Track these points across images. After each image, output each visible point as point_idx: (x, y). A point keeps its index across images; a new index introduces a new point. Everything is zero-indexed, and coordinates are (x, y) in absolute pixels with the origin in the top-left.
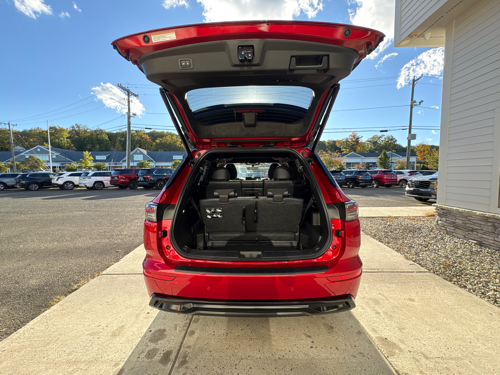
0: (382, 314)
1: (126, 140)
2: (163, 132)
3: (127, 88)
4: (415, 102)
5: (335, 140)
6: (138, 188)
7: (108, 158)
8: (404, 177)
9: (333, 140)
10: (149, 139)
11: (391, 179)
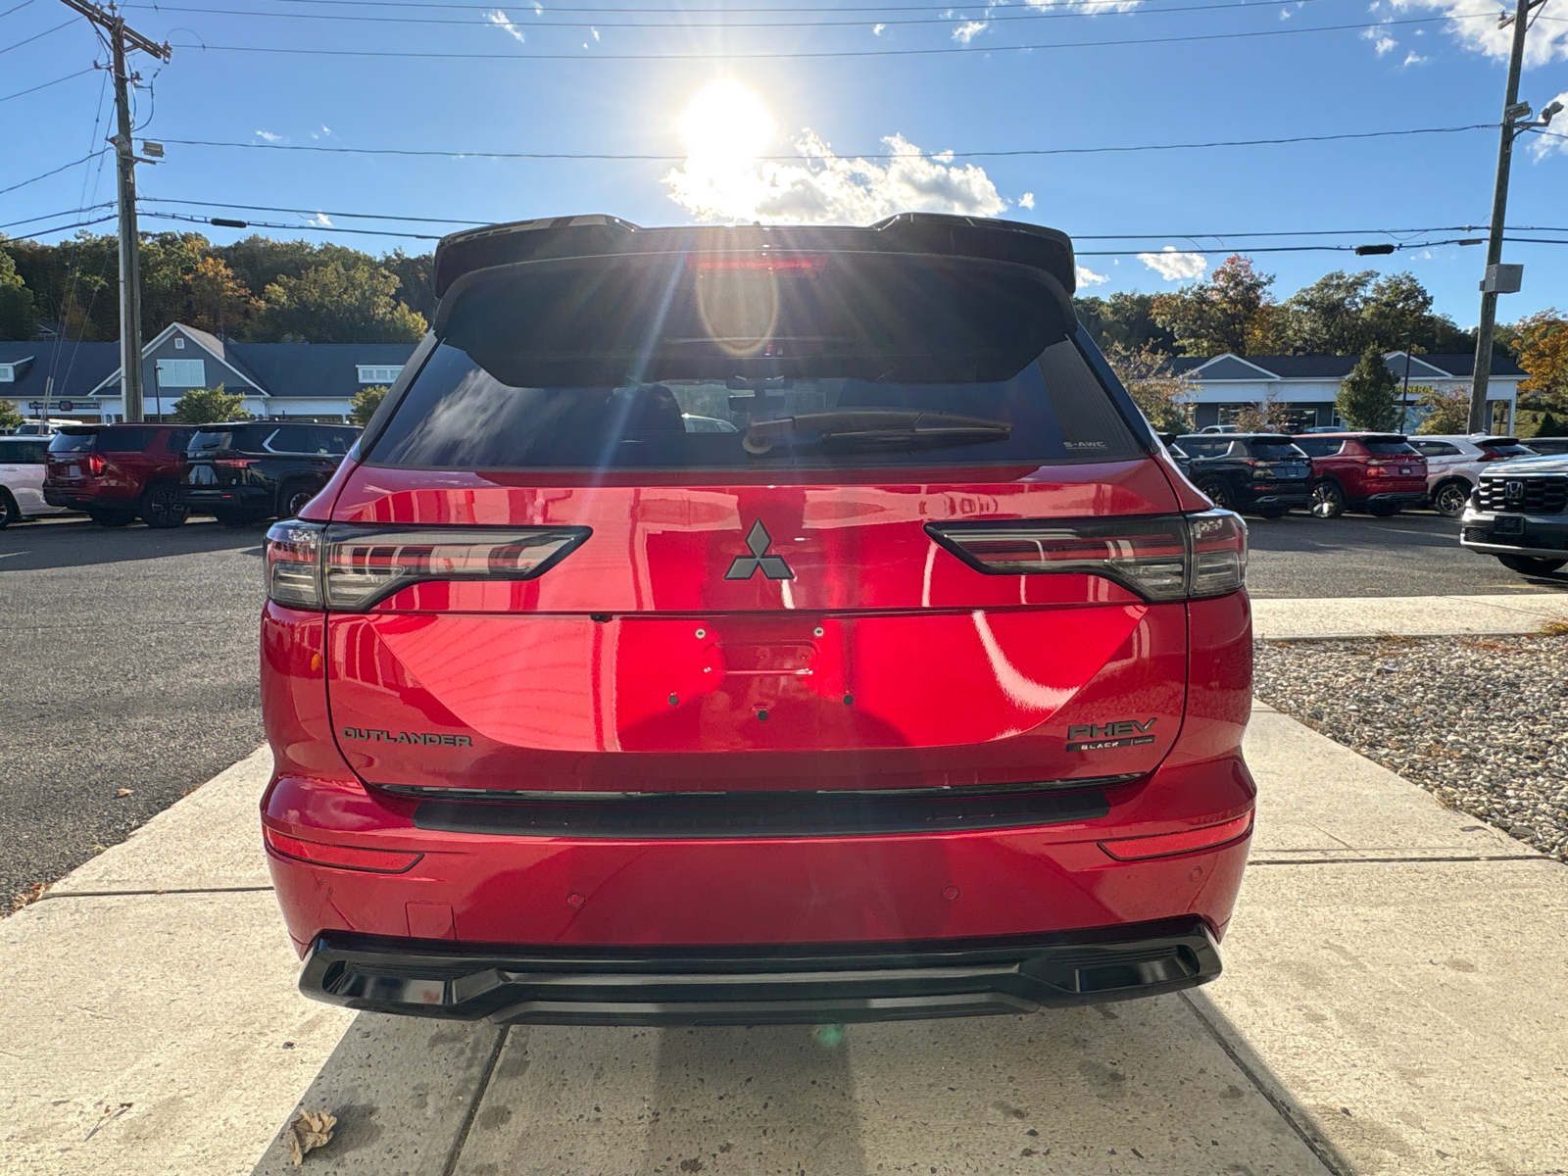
0: (1334, 1022)
1: (118, 282)
2: (301, 246)
3: (108, 11)
4: (1525, 109)
5: (1147, 295)
6: (190, 520)
7: (21, 374)
8: (1456, 466)
9: (1136, 296)
10: (234, 278)
11: (1397, 475)
